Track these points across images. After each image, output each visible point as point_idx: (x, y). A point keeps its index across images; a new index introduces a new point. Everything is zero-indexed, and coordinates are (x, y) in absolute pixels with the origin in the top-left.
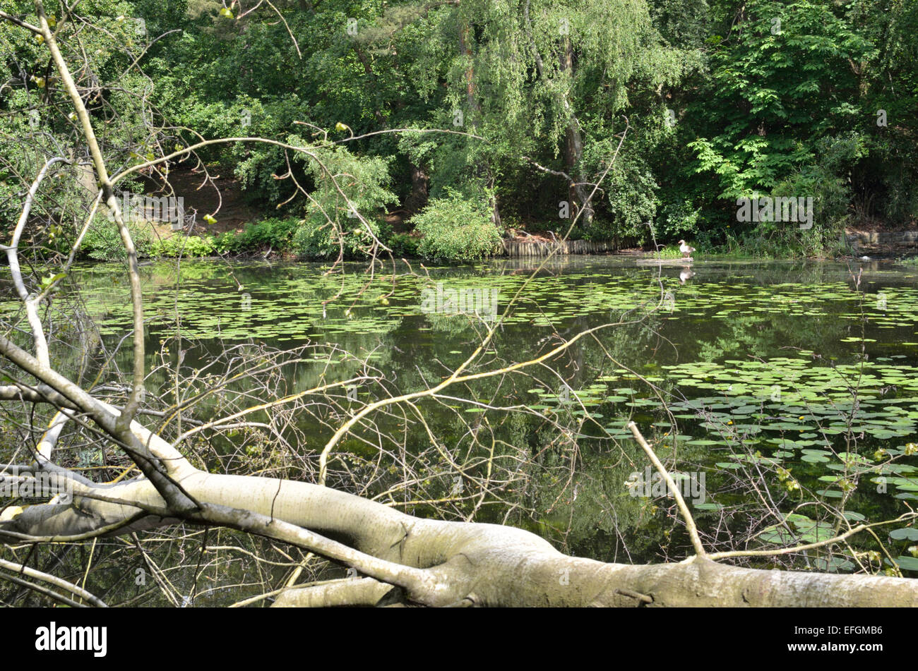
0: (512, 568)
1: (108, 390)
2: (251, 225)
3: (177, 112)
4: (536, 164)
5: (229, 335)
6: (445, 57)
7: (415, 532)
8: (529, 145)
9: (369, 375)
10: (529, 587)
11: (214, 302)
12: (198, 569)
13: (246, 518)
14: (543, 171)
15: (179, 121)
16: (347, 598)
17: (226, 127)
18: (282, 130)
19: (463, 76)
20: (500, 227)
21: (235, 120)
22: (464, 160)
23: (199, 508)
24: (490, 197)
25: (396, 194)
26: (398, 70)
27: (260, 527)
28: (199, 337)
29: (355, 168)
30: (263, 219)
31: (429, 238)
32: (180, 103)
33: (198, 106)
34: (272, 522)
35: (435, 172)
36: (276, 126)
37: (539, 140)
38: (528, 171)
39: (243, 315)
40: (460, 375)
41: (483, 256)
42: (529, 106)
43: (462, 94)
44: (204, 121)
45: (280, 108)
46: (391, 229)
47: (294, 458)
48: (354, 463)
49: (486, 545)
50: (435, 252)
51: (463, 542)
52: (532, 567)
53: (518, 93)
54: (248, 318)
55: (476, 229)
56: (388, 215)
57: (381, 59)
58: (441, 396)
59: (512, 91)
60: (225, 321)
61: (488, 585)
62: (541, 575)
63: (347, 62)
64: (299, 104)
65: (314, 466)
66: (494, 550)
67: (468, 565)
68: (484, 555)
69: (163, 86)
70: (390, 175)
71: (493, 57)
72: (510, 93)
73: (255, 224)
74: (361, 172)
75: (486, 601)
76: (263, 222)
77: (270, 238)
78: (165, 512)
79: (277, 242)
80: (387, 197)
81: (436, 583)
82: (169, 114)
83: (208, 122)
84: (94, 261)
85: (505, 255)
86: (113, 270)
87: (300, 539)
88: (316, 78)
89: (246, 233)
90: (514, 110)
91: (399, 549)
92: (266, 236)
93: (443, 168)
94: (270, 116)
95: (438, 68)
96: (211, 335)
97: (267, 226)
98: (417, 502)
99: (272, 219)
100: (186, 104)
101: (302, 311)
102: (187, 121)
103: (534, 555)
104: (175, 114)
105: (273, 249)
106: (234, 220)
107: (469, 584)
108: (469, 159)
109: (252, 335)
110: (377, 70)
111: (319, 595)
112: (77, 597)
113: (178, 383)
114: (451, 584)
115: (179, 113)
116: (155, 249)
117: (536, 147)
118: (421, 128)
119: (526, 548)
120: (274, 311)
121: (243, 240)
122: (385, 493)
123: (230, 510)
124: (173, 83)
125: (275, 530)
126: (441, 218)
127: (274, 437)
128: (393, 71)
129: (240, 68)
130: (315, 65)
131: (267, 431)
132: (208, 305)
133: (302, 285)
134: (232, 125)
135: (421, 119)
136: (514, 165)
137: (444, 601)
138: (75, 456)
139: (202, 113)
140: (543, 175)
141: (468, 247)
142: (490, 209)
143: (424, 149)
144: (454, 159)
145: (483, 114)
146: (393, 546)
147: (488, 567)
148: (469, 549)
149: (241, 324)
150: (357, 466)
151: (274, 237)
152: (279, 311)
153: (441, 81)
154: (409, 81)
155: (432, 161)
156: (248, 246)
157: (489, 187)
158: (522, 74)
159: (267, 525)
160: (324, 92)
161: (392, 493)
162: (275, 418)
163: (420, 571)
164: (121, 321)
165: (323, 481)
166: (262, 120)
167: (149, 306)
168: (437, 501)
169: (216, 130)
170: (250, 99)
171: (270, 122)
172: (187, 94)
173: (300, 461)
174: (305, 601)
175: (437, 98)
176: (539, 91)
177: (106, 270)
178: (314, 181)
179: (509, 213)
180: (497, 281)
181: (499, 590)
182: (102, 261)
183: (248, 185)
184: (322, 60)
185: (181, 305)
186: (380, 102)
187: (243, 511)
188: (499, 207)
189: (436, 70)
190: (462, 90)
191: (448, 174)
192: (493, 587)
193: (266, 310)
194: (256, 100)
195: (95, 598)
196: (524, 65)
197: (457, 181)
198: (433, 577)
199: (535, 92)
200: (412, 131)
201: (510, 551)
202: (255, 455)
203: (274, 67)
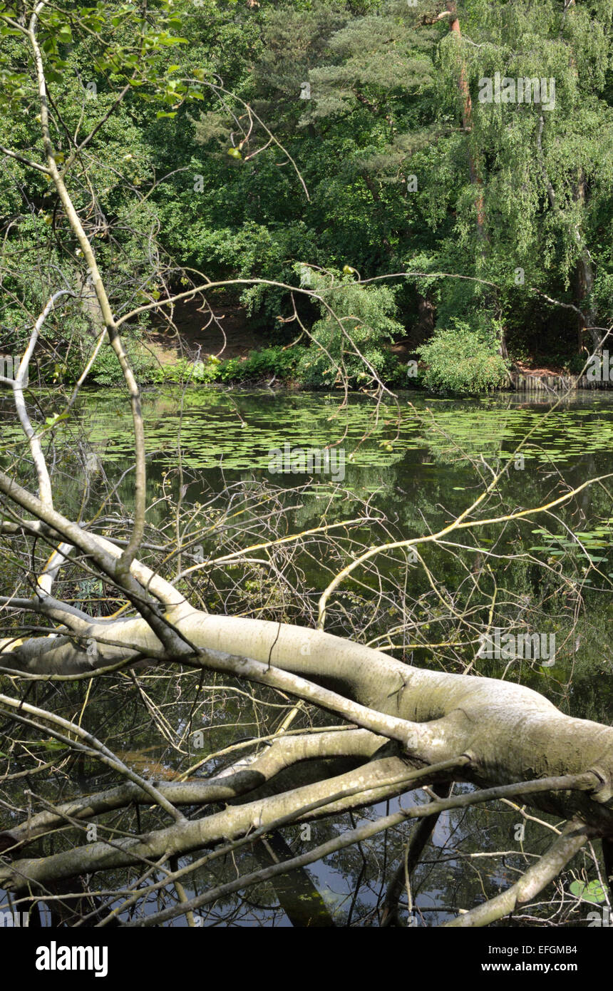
0: (511, 726)
1: (110, 522)
2: (255, 352)
3: (184, 238)
4: (546, 296)
5: (231, 464)
6: (455, 187)
7: (413, 682)
8: (539, 276)
9: (370, 516)
10: (528, 747)
11: (217, 430)
12: (195, 706)
13: (243, 665)
14: (553, 304)
15: (185, 246)
16: (343, 748)
17: (233, 253)
18: (288, 258)
19: (473, 206)
20: (507, 360)
21: (242, 247)
22: (472, 291)
23: (197, 653)
24: (498, 329)
25: (402, 324)
26: (406, 199)
27: (256, 674)
28: (201, 466)
29: (362, 297)
30: (268, 347)
31: (435, 370)
32: (187, 229)
33: (204, 232)
34: (269, 669)
35: (443, 302)
36: (282, 253)
37: (548, 272)
38: (537, 303)
39: (246, 444)
40: (463, 521)
41: (490, 389)
42: (539, 237)
43: (471, 224)
44: (210, 247)
45: (287, 235)
46: (397, 359)
47: (293, 595)
48: (353, 601)
49: (484, 701)
50: (441, 384)
51: (462, 695)
52: (531, 727)
53: (529, 223)
54: (251, 447)
55: (482, 361)
56: (393, 345)
57: (389, 187)
58: (443, 542)
59: (523, 221)
60: (227, 450)
61: (486, 743)
62: (539, 735)
63: (354, 190)
64: (306, 232)
65: (313, 605)
66: (493, 707)
67: (466, 721)
68: (483, 711)
69: (170, 211)
70: (396, 304)
71: (505, 187)
72: (521, 223)
73: (260, 351)
74: (368, 300)
75: (483, 758)
76: (267, 350)
77: (273, 366)
78: (163, 656)
79: (281, 370)
80: (394, 327)
81: (433, 738)
82: (176, 239)
83: (214, 249)
84: (97, 386)
85: (512, 388)
86: (117, 395)
87: (296, 688)
88: (324, 206)
89: (250, 360)
90: (525, 239)
91: (397, 699)
92: (270, 364)
93: (450, 298)
94: (276, 244)
95: (448, 197)
96: (213, 464)
97: (271, 354)
98: (415, 646)
99: (277, 347)
100: (193, 230)
101: (305, 442)
102: (193, 247)
103: (534, 714)
104: (182, 240)
105: (277, 377)
106: (239, 347)
107: (466, 741)
108: (477, 289)
109: (254, 466)
110: (386, 198)
111: (314, 743)
112: (74, 734)
113: (179, 517)
114: (448, 740)
115: (185, 238)
116: (159, 375)
117: (546, 278)
118: (429, 258)
119: (526, 707)
120: (277, 441)
121: (247, 367)
122: (384, 636)
123: (227, 656)
124: (180, 208)
125: (272, 678)
126: (447, 350)
127: (273, 574)
128: (402, 199)
129: (247, 194)
130: (323, 192)
131: (267, 567)
132: (211, 433)
133: (305, 415)
134: (238, 252)
135: (429, 248)
136: (523, 297)
137: (441, 756)
138: (75, 585)
139: (208, 239)
140: (553, 307)
141: (474, 380)
142: (497, 342)
143: (431, 278)
144: (461, 290)
145: (493, 244)
146: (390, 696)
147: (486, 724)
148: (468, 704)
149: (243, 453)
150: (356, 605)
151: (278, 365)
152: (281, 441)
153: (451, 210)
154: (417, 210)
155: (439, 292)
156: (252, 374)
157: (497, 319)
158: (534, 204)
159: (264, 673)
160: (331, 219)
161: (391, 637)
162: (274, 555)
163: (417, 725)
164: (124, 448)
165: (322, 626)
166: (269, 247)
167: (152, 433)
168: (436, 646)
169: (222, 256)
170: (256, 225)
171: (276, 250)
172: (194, 220)
173: (299, 600)
174: (299, 749)
175: (446, 228)
176: (551, 221)
177: (111, 395)
178: (320, 309)
179: (517, 345)
180: (503, 415)
181: (498, 749)
182: (107, 386)
183: (253, 313)
184: (331, 187)
185: (184, 433)
186: (388, 230)
187: (240, 658)
188: (507, 340)
189: (446, 199)
190: (472, 219)
191: (455, 305)
192: (491, 745)
193: (269, 439)
194: (263, 227)
195: (91, 736)
196: (536, 195)
197: (464, 313)
198: (430, 732)
199: (546, 223)
200: (422, 260)
201: (510, 709)
202: (254, 591)
203: (281, 193)
